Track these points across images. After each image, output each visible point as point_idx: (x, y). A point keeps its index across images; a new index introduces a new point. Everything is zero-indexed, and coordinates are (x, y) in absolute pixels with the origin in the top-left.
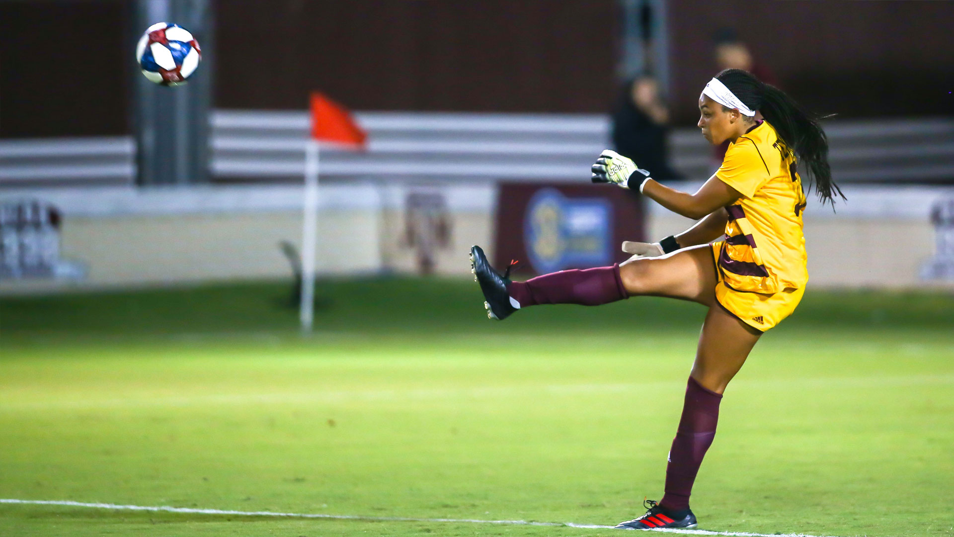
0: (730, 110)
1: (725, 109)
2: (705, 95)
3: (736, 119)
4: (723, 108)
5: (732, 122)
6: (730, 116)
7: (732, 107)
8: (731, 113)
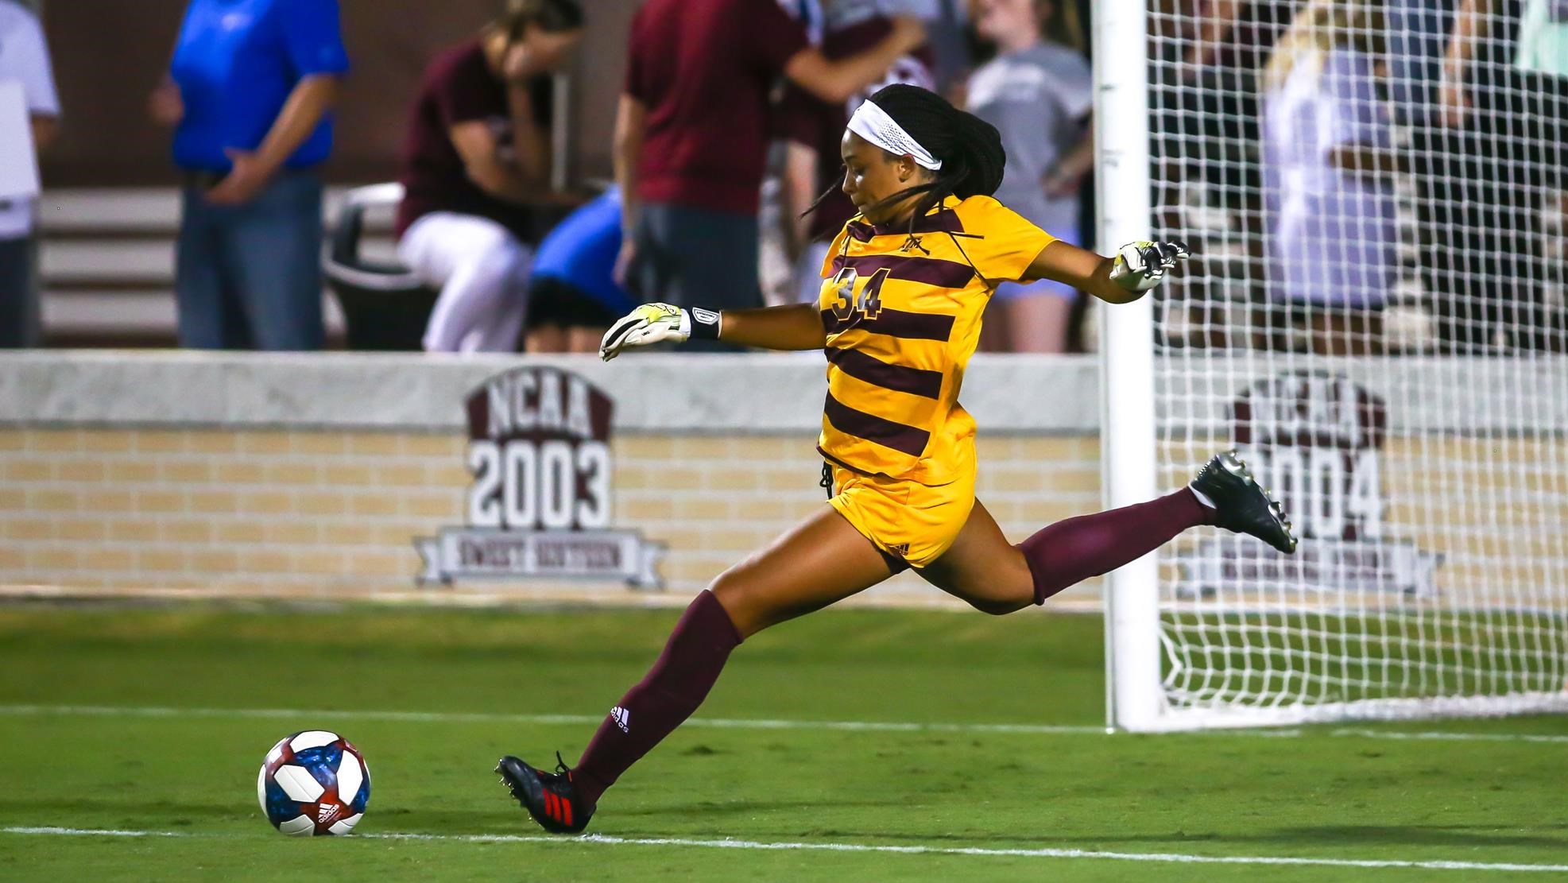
0: (898, 158)
1: (889, 157)
2: (853, 133)
3: (908, 174)
4: (884, 154)
5: (902, 180)
6: (898, 169)
7: (900, 153)
8: (900, 162)
